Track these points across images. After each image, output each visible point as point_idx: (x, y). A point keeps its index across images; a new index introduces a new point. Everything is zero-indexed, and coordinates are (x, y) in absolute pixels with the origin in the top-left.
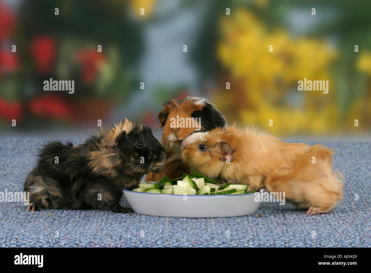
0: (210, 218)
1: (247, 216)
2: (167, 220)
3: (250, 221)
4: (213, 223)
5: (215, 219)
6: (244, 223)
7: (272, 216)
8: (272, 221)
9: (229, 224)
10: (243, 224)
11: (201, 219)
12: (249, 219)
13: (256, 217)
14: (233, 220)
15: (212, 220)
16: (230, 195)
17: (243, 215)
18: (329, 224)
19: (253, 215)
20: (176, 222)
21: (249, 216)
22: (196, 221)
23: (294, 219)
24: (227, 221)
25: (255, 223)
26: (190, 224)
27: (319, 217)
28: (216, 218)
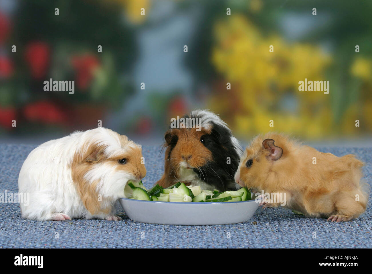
0: (206, 226)
1: (242, 224)
2: (163, 227)
3: (246, 228)
4: (209, 230)
5: (211, 227)
6: (239, 230)
7: (267, 223)
8: (267, 228)
9: (225, 232)
10: (238, 232)
11: (196, 227)
12: (245, 226)
13: (251, 224)
14: (228, 227)
15: (208, 227)
16: (226, 203)
17: (238, 222)
18: (324, 231)
19: (248, 223)
20: (172, 229)
21: (245, 223)
22: (191, 228)
23: (290, 226)
24: (223, 228)
25: (251, 230)
26: (185, 231)
27: (314, 224)
28: (212, 225)
